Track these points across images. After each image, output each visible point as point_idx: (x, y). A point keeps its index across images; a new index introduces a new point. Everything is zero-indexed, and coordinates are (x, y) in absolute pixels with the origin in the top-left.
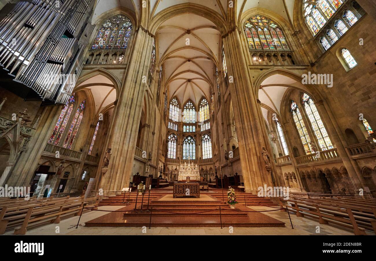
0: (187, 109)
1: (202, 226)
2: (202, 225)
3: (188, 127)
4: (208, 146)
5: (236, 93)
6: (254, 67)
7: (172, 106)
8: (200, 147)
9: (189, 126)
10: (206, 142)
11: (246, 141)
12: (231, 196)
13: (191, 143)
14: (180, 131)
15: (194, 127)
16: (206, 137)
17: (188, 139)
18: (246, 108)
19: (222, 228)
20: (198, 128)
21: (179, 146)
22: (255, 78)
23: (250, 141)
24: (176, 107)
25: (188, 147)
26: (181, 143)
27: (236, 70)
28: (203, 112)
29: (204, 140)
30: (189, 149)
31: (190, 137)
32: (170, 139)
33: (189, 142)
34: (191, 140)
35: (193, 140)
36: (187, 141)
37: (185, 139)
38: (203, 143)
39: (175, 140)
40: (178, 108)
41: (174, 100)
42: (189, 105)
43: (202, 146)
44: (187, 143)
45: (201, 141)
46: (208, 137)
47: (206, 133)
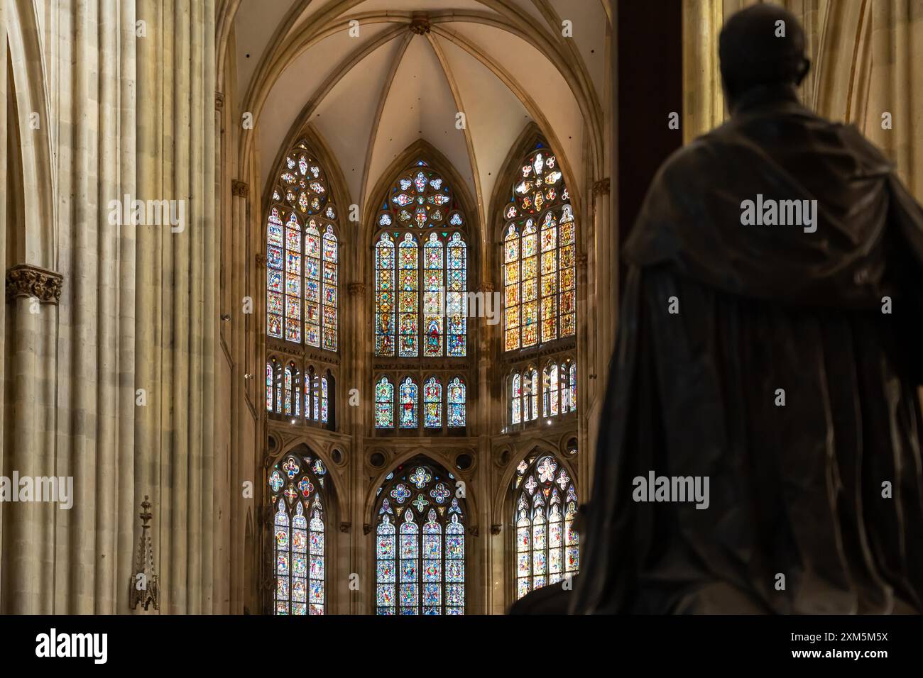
0: (398, 230)
3: (408, 386)
4: (554, 542)
7: (285, 219)
8: (496, 543)
9: (419, 382)
10: (546, 507)
13: (432, 513)
14: (352, 429)
15: (458, 393)
16: (546, 471)
17: (411, 486)
20: (485, 398)
21: (345, 540)
24: (312, 229)
25: (409, 548)
26: (361, 519)
28: (529, 268)
29: (531, 492)
30: (421, 559)
31: (427, 472)
32: (282, 490)
33: (421, 509)
34: (433, 494)
35: (447, 494)
36: (401, 499)
37: (389, 486)
38: (523, 514)
39: (317, 497)
40: (329, 235)
41: (291, 164)
42: (417, 194)
43: (515, 542)
44: (403, 513)
45: (507, 499)
46: (563, 474)
47: (542, 446)
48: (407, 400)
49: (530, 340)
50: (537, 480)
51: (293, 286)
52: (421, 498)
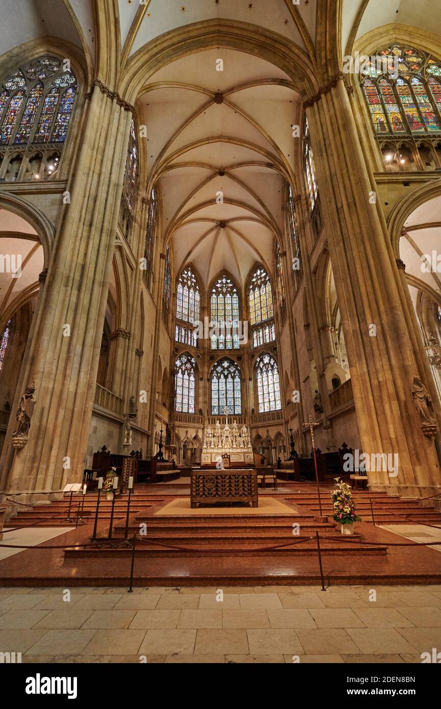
0: (218, 293)
1: (270, 585)
2: (271, 582)
4: (271, 382)
5: (342, 244)
6: (387, 178)
7: (183, 287)
8: (251, 384)
10: (267, 371)
11: (371, 363)
12: (342, 502)
13: (230, 376)
14: (204, 348)
17: (223, 367)
18: (369, 282)
19: (324, 590)
21: (201, 384)
22: (391, 206)
23: (380, 363)
24: (192, 290)
25: (222, 387)
26: (206, 377)
27: (341, 185)
28: (257, 301)
29: (261, 367)
30: (226, 390)
31: (228, 362)
32: (180, 366)
33: (226, 374)
34: (230, 369)
35: (234, 369)
36: (219, 371)
37: (215, 367)
38: (259, 375)
39: (192, 370)
40: (197, 293)
41: (186, 273)
42: (223, 284)
43: (257, 383)
44: (220, 375)
45: (254, 370)
46: (272, 360)
47: (265, 351)
48: (221, 341)
49: (259, 320)
50: (263, 363)
51: (185, 305)
52: (226, 370)
